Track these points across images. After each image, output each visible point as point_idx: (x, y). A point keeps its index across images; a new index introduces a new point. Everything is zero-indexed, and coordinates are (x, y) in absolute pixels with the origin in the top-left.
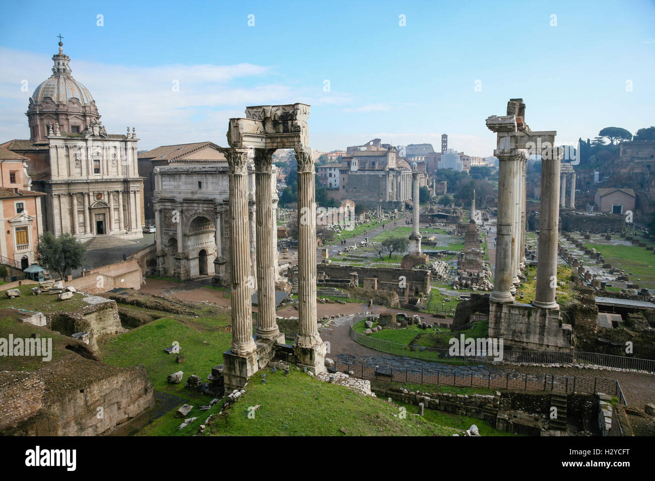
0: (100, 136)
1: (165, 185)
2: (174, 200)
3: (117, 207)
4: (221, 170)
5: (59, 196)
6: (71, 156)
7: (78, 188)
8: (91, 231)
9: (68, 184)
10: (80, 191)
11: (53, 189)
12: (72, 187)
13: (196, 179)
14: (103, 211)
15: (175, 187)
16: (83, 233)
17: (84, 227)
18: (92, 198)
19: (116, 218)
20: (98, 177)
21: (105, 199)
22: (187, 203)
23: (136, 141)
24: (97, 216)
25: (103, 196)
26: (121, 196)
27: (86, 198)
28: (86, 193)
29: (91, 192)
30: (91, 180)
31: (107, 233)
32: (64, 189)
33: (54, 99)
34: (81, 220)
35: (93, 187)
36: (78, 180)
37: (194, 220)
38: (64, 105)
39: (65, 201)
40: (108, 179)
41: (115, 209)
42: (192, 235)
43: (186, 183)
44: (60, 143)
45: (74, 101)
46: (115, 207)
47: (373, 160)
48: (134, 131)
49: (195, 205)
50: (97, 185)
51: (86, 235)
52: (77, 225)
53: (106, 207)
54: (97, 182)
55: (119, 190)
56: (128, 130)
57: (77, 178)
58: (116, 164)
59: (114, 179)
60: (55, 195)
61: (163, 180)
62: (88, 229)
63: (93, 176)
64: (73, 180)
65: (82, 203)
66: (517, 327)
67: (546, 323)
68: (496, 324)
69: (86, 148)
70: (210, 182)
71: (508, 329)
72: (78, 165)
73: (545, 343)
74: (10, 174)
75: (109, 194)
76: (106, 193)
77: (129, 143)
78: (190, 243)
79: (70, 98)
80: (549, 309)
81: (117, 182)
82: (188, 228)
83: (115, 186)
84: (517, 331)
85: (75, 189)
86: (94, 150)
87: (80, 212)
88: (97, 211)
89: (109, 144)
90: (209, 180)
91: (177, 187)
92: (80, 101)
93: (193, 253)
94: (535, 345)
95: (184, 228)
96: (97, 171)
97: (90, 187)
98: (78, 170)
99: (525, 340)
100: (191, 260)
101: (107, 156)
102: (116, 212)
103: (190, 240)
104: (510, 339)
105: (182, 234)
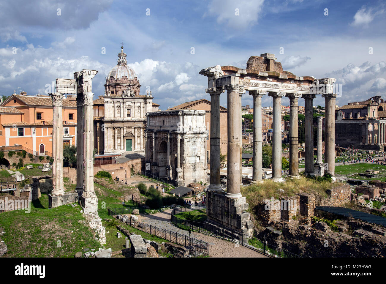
0: (131, 96)
1: (151, 123)
2: (153, 131)
3: (139, 136)
4: (171, 113)
6: (115, 107)
7: (118, 124)
8: (124, 148)
9: (112, 122)
10: (119, 126)
11: (105, 125)
12: (115, 124)
13: (162, 119)
14: (130, 138)
16: (120, 150)
17: (120, 146)
18: (125, 130)
19: (138, 142)
20: (129, 119)
21: (132, 131)
22: (158, 133)
23: (152, 99)
24: (128, 141)
25: (131, 129)
26: (142, 130)
27: (122, 130)
28: (122, 128)
29: (125, 127)
30: (125, 120)
31: (133, 150)
32: (110, 124)
33: (115, 77)
34: (119, 142)
35: (126, 124)
36: (118, 120)
37: (161, 144)
38: (119, 80)
39: (111, 131)
40: (135, 120)
41: (138, 137)
42: (161, 152)
43: (159, 122)
44: (109, 100)
45: (125, 77)
46: (138, 136)
47: (355, 112)
49: (162, 134)
50: (128, 123)
52: (117, 145)
53: (132, 135)
54: (128, 121)
55: (141, 126)
58: (140, 112)
60: (106, 128)
61: (150, 119)
62: (122, 147)
63: (127, 118)
64: (116, 120)
65: (119, 133)
66: (218, 209)
67: (229, 209)
68: (209, 206)
69: (123, 103)
70: (167, 121)
71: (214, 211)
72: (119, 112)
73: (229, 223)
74: (69, 115)
75: (135, 129)
76: (133, 128)
77: (147, 100)
78: (160, 157)
79: (123, 76)
80: (230, 198)
81: (139, 121)
82: (159, 148)
83: (138, 124)
84: (217, 212)
85: (116, 125)
86: (127, 104)
87: (118, 137)
88: (128, 138)
89: (136, 100)
90: (167, 119)
91: (155, 124)
92: (128, 78)
93: (162, 163)
94: (226, 224)
95: (157, 148)
96: (129, 115)
97: (124, 124)
98: (119, 115)
99: (221, 219)
100: (160, 167)
101: (135, 107)
102: (138, 139)
103: (160, 155)
104: (215, 218)
105: (156, 151)
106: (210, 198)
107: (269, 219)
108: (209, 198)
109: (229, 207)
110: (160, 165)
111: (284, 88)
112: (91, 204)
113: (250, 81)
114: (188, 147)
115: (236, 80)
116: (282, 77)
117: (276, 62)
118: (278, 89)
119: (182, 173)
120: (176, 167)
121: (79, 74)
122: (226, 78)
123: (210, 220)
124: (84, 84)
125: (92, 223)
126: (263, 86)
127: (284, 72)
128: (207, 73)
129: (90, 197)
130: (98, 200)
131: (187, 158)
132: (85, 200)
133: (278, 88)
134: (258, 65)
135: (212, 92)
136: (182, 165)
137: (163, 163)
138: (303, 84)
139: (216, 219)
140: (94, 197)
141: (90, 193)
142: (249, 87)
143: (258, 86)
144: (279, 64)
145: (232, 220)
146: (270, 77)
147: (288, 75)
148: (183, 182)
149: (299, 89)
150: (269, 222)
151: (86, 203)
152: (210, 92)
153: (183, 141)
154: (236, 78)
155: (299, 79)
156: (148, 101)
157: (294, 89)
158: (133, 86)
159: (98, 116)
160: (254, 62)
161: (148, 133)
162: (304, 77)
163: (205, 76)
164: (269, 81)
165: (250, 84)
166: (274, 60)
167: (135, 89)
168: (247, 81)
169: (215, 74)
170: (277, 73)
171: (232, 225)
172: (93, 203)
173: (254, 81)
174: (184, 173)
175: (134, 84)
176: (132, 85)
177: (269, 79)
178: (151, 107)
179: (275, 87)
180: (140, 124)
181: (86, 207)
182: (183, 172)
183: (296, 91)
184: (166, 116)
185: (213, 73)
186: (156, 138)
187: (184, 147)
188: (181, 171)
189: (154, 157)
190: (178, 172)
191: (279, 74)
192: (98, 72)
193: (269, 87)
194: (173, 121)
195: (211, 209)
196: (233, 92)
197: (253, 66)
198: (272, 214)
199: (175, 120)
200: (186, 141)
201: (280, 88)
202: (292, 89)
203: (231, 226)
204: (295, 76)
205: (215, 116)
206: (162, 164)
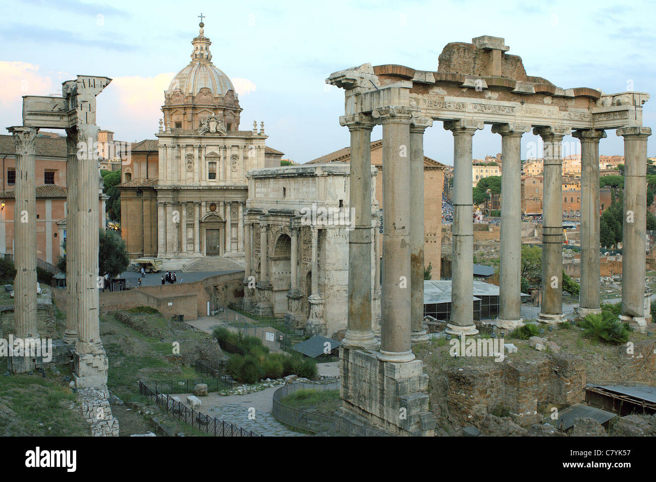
0: (217, 132)
1: (258, 193)
2: (261, 211)
3: (235, 222)
4: (301, 171)
5: (165, 205)
6: (183, 157)
7: (187, 196)
8: (201, 250)
9: (176, 190)
10: (190, 200)
11: (159, 196)
12: (181, 195)
13: (282, 183)
14: (216, 226)
15: (265, 195)
16: (192, 252)
17: (192, 245)
18: (203, 209)
19: (234, 236)
20: (212, 183)
21: (220, 211)
22: (272, 216)
23: (264, 139)
24: (210, 232)
25: (217, 208)
26: (241, 209)
27: (197, 209)
28: (197, 203)
29: (204, 201)
30: (203, 187)
31: (221, 254)
32: (171, 196)
33: (184, 91)
34: (190, 236)
35: (206, 196)
36: (188, 186)
37: (279, 240)
38: (193, 97)
39: (172, 211)
40: (224, 187)
41: (231, 224)
42: (278, 259)
43: (274, 190)
44: (169, 142)
45: (205, 91)
46: (233, 222)
48: (262, 126)
49: (280, 219)
50: (210, 193)
51: (194, 254)
52: (184, 241)
53: (220, 220)
54: (210, 189)
55: (239, 200)
56: (255, 125)
57: (188, 184)
58: (237, 168)
59: (232, 186)
60: (161, 203)
61: (256, 185)
62: (197, 247)
63: (207, 183)
64: (182, 186)
65: (191, 215)
66: (362, 388)
67: (385, 386)
68: (345, 379)
69: (200, 147)
70: (292, 188)
71: (355, 391)
72: (190, 168)
73: (385, 418)
74: (46, 174)
75: (225, 205)
76: (221, 204)
77: (254, 141)
78: (276, 269)
79: (202, 89)
80: (386, 362)
81: (237, 190)
82: (274, 249)
83: (234, 196)
84: (361, 394)
85: (184, 197)
86: (209, 150)
87: (188, 226)
88: (210, 226)
89: (229, 143)
90: (291, 185)
91: (266, 195)
92: (212, 92)
93: (280, 283)
94: (378, 419)
95: (270, 249)
96: (212, 176)
97: (202, 196)
98: (190, 175)
99: (368, 408)
100: (276, 291)
101: (225, 158)
102: (233, 228)
103: (277, 265)
104: (357, 405)
105: (267, 257)
106: (348, 362)
107: (471, 412)
108: (346, 362)
109: (385, 382)
110: (275, 289)
111: (528, 115)
112: (94, 368)
113: (443, 98)
114: (336, 247)
115: (402, 97)
116: (522, 90)
117: (508, 55)
118: (513, 118)
119: (321, 307)
120: (310, 293)
121: (72, 86)
122: (382, 93)
123: (347, 411)
124: (79, 108)
125: (90, 409)
126: (476, 110)
127: (528, 77)
128: (340, 81)
129: (91, 353)
130: (107, 360)
131: (333, 272)
132: (80, 359)
133: (513, 114)
134: (465, 62)
135: (352, 122)
136: (322, 288)
137: (284, 283)
138: (573, 107)
139: (360, 408)
140: (99, 355)
141: (91, 344)
142: (442, 112)
143: (464, 110)
144: (517, 60)
145: (391, 410)
146: (491, 88)
147: (535, 86)
148: (324, 327)
149: (565, 118)
150: (469, 417)
151: (82, 366)
152: (348, 123)
153: (325, 235)
154: (402, 91)
155: (562, 94)
156: (256, 143)
157: (553, 116)
158: (224, 110)
159: (146, 177)
160: (455, 56)
161: (252, 217)
162: (577, 90)
163: (339, 87)
164: (490, 98)
165: (444, 106)
166: (503, 52)
167: (229, 117)
168: (436, 98)
169: (358, 82)
170: (510, 81)
171: (391, 421)
172: (97, 367)
173: (453, 99)
174: (328, 307)
175: (227, 105)
176: (221, 109)
177: (489, 94)
178: (263, 158)
179: (503, 113)
180: (237, 196)
181: (80, 375)
182: (324, 305)
183: (558, 121)
184: (288, 177)
185: (355, 80)
186: (268, 227)
187: (327, 247)
188: (320, 302)
189: (263, 270)
190: (312, 304)
191: (515, 82)
192: (111, 80)
193: (490, 111)
194: (305, 189)
195: (350, 386)
196: (394, 123)
197: (453, 63)
198: (476, 399)
199: (308, 187)
200: (330, 234)
201: (517, 114)
202: (545, 116)
203: (389, 423)
204: (554, 87)
205: (360, 179)
206: (282, 285)
